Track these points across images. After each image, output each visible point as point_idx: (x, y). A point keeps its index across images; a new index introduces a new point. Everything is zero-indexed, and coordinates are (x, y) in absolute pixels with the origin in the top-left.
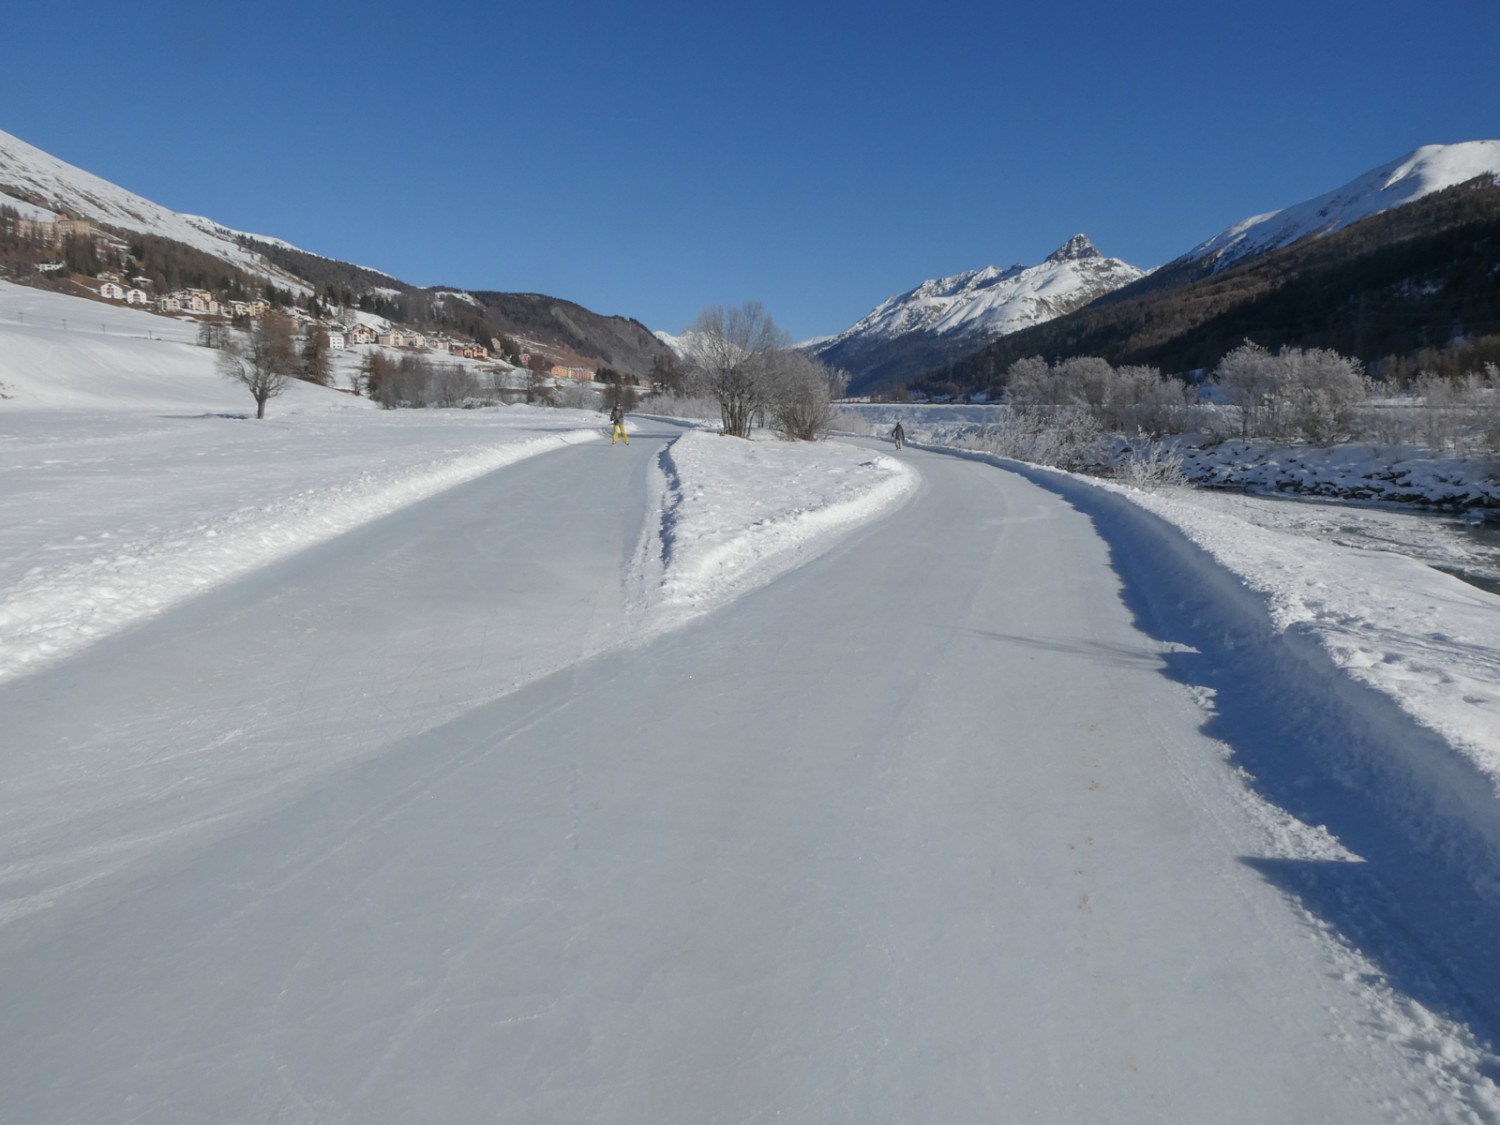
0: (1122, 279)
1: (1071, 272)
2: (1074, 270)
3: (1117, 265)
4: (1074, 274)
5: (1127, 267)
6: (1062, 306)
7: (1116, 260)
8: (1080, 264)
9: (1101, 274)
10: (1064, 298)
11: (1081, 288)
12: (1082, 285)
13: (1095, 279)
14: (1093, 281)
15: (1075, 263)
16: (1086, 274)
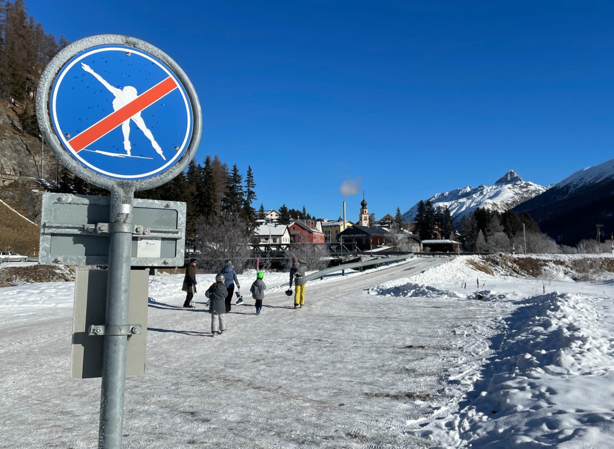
0: (534, 191)
1: (508, 190)
2: (509, 188)
3: (530, 185)
4: (509, 191)
5: (536, 185)
6: (504, 206)
7: (530, 183)
8: (512, 186)
9: (523, 190)
10: (505, 202)
11: (513, 197)
12: (513, 195)
13: (520, 192)
14: (519, 193)
15: (510, 185)
16: (516, 190)
